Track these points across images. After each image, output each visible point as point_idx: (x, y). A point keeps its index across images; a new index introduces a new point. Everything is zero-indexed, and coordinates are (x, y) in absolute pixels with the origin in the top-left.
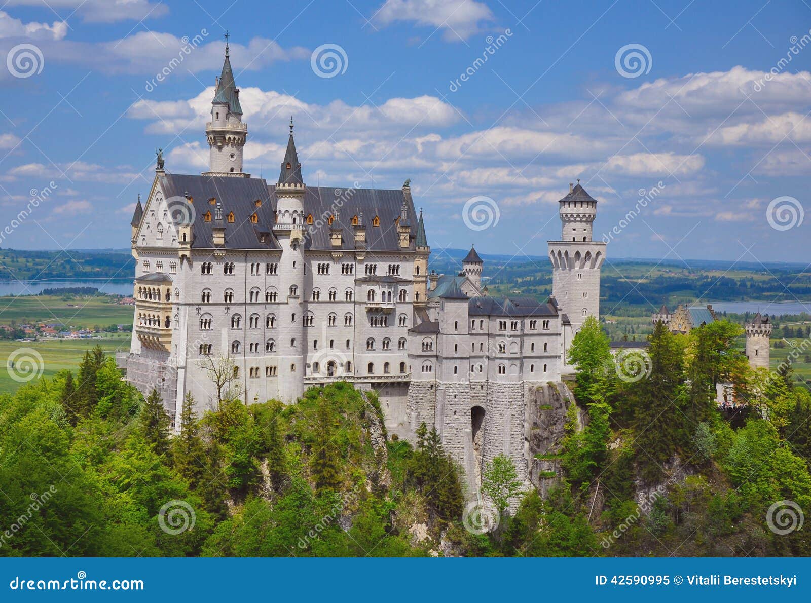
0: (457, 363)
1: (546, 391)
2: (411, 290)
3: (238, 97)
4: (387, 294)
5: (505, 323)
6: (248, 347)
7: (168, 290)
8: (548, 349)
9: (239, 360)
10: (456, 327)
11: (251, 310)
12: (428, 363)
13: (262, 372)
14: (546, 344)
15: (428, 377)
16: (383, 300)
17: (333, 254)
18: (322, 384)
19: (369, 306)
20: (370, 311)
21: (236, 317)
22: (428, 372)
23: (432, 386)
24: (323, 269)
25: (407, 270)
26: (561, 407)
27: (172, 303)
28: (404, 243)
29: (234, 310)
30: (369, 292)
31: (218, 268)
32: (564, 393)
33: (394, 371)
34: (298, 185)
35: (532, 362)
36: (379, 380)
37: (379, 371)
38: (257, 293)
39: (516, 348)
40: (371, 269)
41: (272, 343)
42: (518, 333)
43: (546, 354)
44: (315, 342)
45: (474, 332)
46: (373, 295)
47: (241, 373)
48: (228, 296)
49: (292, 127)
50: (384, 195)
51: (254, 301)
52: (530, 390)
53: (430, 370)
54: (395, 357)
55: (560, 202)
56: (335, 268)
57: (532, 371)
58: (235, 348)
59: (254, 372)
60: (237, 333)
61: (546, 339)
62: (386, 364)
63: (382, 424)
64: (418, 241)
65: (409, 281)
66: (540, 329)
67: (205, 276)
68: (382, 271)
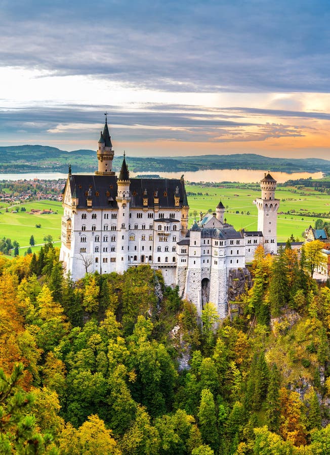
0: (195, 259)
1: (237, 272)
5: (217, 241)
6: (102, 249)
7: (70, 224)
8: (239, 253)
9: (97, 255)
10: (195, 244)
11: (104, 233)
12: (184, 258)
13: (109, 260)
14: (238, 251)
15: (184, 264)
16: (165, 230)
18: (136, 266)
19: (159, 232)
20: (159, 234)
21: (97, 237)
23: (186, 268)
24: (140, 216)
25: (178, 215)
26: (243, 279)
27: (71, 229)
28: (177, 204)
29: (96, 233)
30: (159, 226)
31: (89, 216)
32: (246, 272)
33: (170, 261)
35: (231, 258)
36: (162, 265)
37: (163, 261)
38: (107, 226)
39: (222, 253)
40: (161, 215)
41: (114, 248)
42: (224, 246)
43: (238, 255)
44: (136, 247)
45: (205, 245)
46: (161, 227)
47: (99, 260)
48: (94, 228)
51: (106, 230)
52: (230, 271)
53: (185, 261)
54: (170, 255)
56: (145, 215)
57: (231, 263)
58: (97, 250)
59: (105, 260)
60: (98, 244)
61: (238, 249)
62: (167, 258)
63: (162, 285)
64: (184, 203)
65: (178, 221)
66: (235, 244)
67: (83, 220)
68: (167, 216)
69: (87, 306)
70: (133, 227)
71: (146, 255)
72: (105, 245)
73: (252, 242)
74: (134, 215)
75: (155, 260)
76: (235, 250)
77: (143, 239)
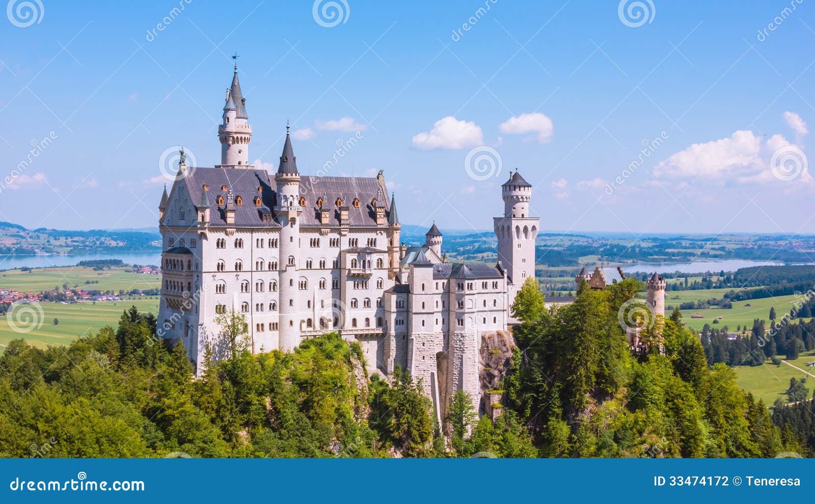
0: (424, 317)
1: (496, 340)
2: (386, 258)
3: (244, 105)
4: (367, 262)
5: (462, 284)
6: (254, 307)
7: (189, 261)
8: (496, 304)
9: (247, 317)
10: (423, 289)
11: (257, 277)
12: (401, 318)
13: (267, 327)
14: (495, 301)
15: (400, 329)
16: (364, 267)
17: (322, 230)
18: (315, 337)
19: (353, 272)
20: (353, 276)
21: (245, 282)
22: (401, 326)
23: (404, 336)
24: (315, 243)
26: (507, 351)
27: (192, 271)
28: (380, 221)
29: (243, 276)
30: (352, 260)
31: (229, 242)
32: (508, 339)
33: (374, 325)
34: (294, 174)
35: (484, 315)
36: (362, 333)
37: (361, 324)
38: (262, 263)
39: (471, 305)
40: (353, 242)
41: (274, 304)
42: (473, 292)
43: (495, 308)
44: (309, 302)
45: (437, 292)
46: (356, 264)
47: (249, 328)
48: (238, 267)
49: (288, 128)
50: (362, 182)
51: (259, 269)
52: (483, 338)
53: (403, 324)
54: (373, 314)
55: (503, 186)
56: (325, 241)
57: (484, 322)
58: (245, 307)
59: (260, 328)
60: (246, 297)
61: (495, 296)
62: (367, 320)
63: (364, 368)
64: (391, 219)
65: (384, 252)
66: (490, 288)
67: (220, 250)
68: (362, 244)
70: (303, 264)
72: (258, 298)
74: (306, 243)
75: (348, 325)
76: (490, 299)
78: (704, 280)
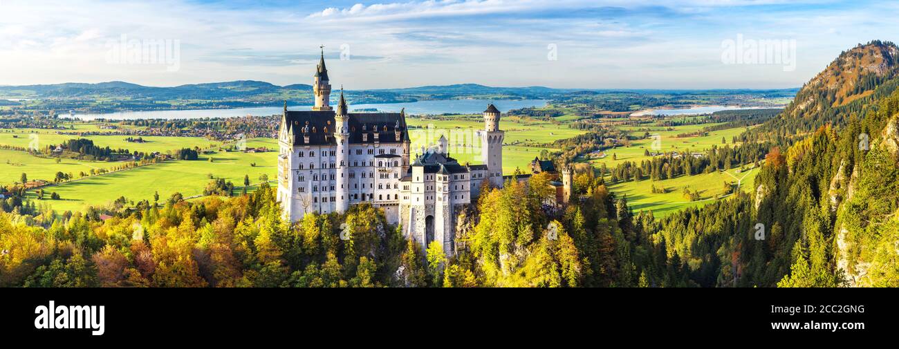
0: (418, 196)
2: (399, 160)
4: (387, 163)
5: (441, 177)
6: (321, 188)
8: (464, 187)
9: (317, 194)
10: (418, 180)
11: (323, 171)
12: (406, 196)
13: (328, 200)
15: (407, 202)
16: (386, 166)
17: (363, 145)
18: (357, 205)
19: (380, 169)
20: (380, 171)
21: (316, 175)
23: (409, 206)
24: (359, 152)
25: (400, 150)
26: (469, 215)
28: (398, 139)
29: (315, 172)
30: (380, 162)
31: (306, 154)
32: (472, 208)
33: (392, 198)
34: (344, 116)
35: (456, 194)
36: (384, 203)
37: (384, 198)
38: (326, 164)
40: (382, 151)
41: (333, 187)
42: (448, 181)
43: (463, 190)
44: (356, 185)
45: (428, 180)
46: (382, 163)
47: (318, 201)
48: (312, 166)
50: (391, 115)
51: (324, 168)
52: (455, 207)
53: (408, 199)
54: (392, 192)
56: (365, 151)
57: (456, 198)
58: (315, 189)
59: (324, 200)
60: (316, 183)
61: (463, 183)
62: (388, 195)
63: (385, 223)
64: (405, 138)
65: (399, 156)
66: (459, 179)
67: (301, 158)
68: (387, 152)
69: (308, 249)
70: (352, 164)
71: (367, 193)
72: (325, 183)
73: (477, 176)
74: (354, 152)
75: (376, 198)
76: (459, 185)
77: (363, 175)
78: (695, 119)
